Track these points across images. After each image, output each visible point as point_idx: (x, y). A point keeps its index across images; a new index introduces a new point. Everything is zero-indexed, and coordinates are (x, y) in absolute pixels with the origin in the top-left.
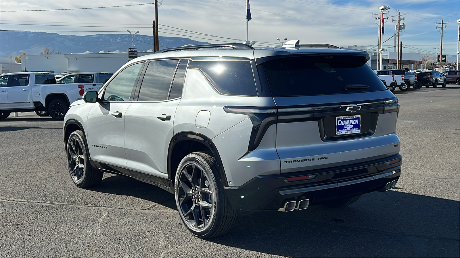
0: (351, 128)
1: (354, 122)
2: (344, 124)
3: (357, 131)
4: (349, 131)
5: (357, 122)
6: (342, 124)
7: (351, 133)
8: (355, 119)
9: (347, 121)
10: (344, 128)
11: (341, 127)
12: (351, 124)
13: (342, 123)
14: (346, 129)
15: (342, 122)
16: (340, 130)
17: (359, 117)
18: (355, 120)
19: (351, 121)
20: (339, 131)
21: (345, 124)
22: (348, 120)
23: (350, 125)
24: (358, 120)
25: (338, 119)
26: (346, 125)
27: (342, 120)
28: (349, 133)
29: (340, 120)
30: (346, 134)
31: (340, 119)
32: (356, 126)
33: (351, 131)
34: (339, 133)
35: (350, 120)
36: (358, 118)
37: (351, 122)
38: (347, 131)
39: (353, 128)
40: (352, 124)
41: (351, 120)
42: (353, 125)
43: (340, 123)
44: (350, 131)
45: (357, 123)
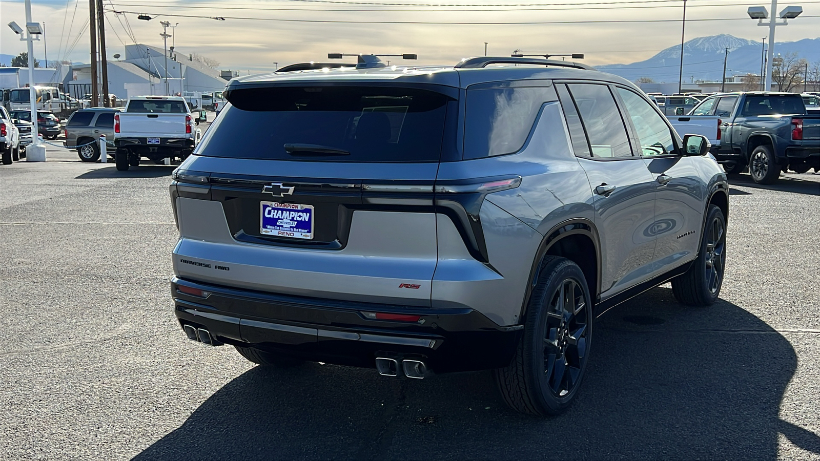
0: (291, 227)
1: (300, 216)
2: (277, 217)
3: (304, 236)
4: (286, 232)
5: (305, 217)
6: (275, 217)
7: (290, 236)
8: (303, 211)
9: (284, 212)
10: (278, 224)
11: (273, 222)
12: (293, 219)
13: (273, 215)
14: (282, 226)
15: (274, 212)
16: (268, 227)
17: (310, 210)
18: (300, 214)
19: (291, 213)
20: (266, 228)
21: (280, 217)
22: (286, 210)
23: (291, 220)
24: (308, 214)
25: (265, 207)
26: (282, 219)
27: (274, 209)
28: (287, 236)
29: (269, 209)
30: (280, 235)
31: (269, 207)
32: (302, 225)
33: (290, 232)
34: (266, 232)
35: (290, 211)
36: (307, 211)
37: (291, 216)
38: (282, 231)
39: (297, 227)
40: (295, 219)
41: (294, 213)
42: (296, 222)
43: (269, 213)
44: (288, 232)
45: (307, 220)
